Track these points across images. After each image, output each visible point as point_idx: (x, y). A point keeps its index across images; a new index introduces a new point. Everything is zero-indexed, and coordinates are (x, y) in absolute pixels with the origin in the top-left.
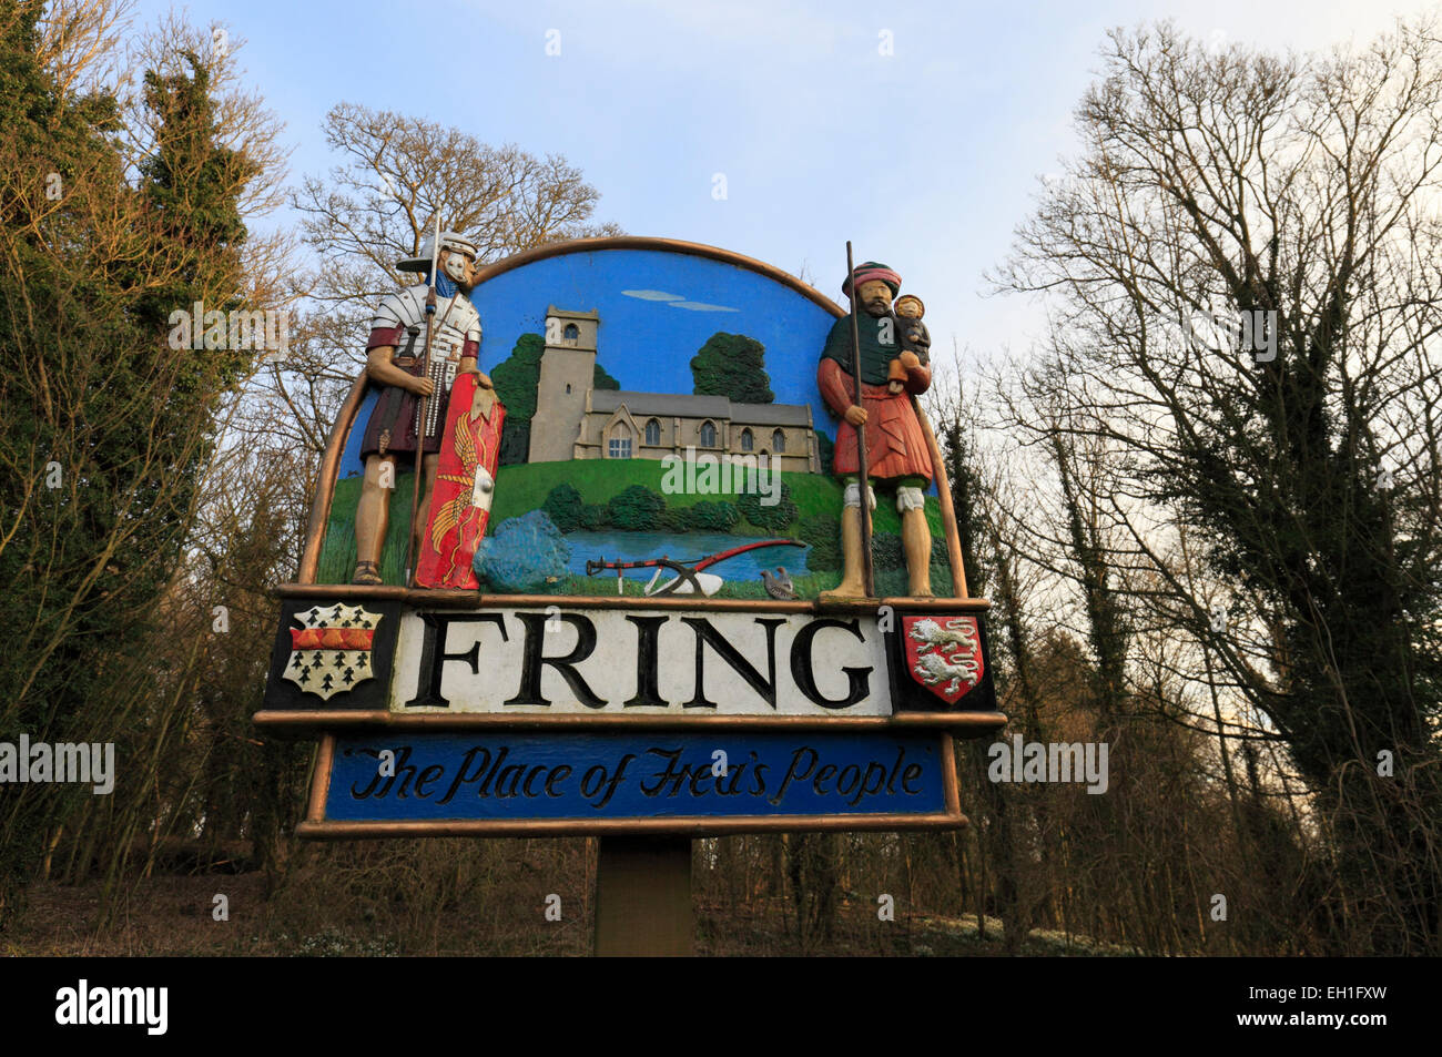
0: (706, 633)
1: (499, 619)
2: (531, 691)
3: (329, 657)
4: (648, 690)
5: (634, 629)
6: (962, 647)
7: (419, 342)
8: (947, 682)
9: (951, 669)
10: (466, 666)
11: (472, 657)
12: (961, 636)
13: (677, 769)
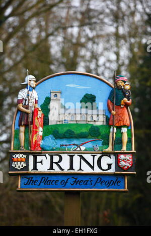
0: (82, 157)
1: (45, 155)
2: (51, 168)
3: (19, 163)
4: (71, 168)
5: (69, 157)
6: (128, 160)
7: (27, 102)
8: (125, 166)
9: (126, 164)
10: (40, 164)
11: (41, 162)
12: (128, 158)
13: (77, 181)
